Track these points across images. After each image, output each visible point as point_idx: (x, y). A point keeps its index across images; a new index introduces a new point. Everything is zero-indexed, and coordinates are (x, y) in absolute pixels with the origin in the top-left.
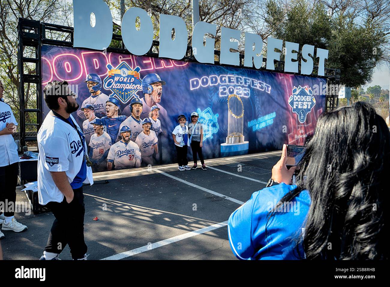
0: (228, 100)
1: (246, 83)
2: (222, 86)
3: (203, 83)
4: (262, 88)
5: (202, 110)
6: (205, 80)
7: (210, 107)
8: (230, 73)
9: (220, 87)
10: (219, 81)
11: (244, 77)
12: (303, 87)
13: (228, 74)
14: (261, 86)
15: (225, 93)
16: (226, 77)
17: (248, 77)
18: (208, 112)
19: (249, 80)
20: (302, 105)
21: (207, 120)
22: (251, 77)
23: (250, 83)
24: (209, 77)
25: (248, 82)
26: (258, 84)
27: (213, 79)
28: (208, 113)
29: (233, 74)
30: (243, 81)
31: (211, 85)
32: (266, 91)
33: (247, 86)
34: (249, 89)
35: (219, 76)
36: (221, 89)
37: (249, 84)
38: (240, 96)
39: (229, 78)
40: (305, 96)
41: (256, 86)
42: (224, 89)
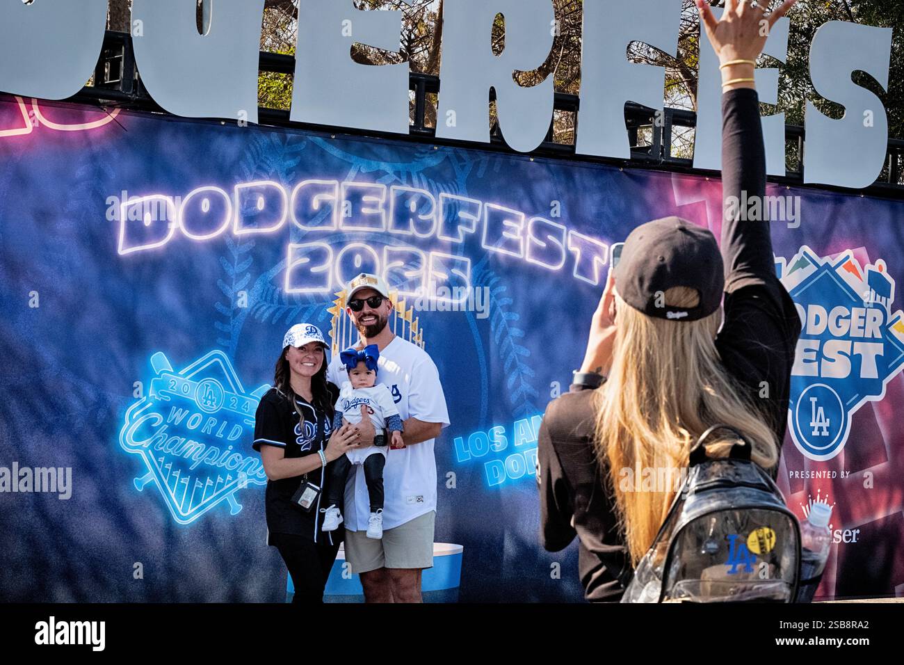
0: (330, 316)
1: (451, 225)
2: (305, 238)
3: (195, 220)
4: (551, 254)
5: (177, 365)
6: (205, 206)
7: (226, 349)
8: (363, 171)
9: (292, 247)
10: (288, 210)
11: (443, 194)
12: (827, 259)
13: (352, 173)
14: (543, 245)
15: (320, 280)
16: (335, 193)
17: (471, 195)
18: (215, 371)
19: (473, 209)
20: (813, 356)
21: (206, 417)
22: (485, 194)
23: (480, 226)
24: (230, 192)
25: (468, 224)
26: (524, 233)
27: (252, 203)
28: (213, 380)
29: (376, 176)
30: (437, 218)
31: (240, 231)
32: (576, 275)
33: (460, 240)
34: (468, 260)
35: (292, 183)
36: (295, 256)
37: (472, 231)
38: (407, 294)
39: (355, 197)
40: (841, 310)
41: (512, 245)
42: (317, 257)
